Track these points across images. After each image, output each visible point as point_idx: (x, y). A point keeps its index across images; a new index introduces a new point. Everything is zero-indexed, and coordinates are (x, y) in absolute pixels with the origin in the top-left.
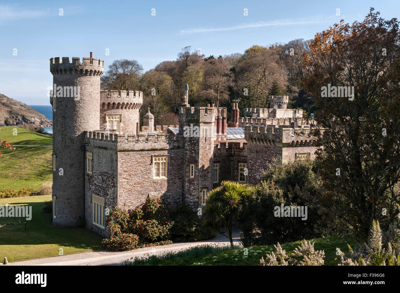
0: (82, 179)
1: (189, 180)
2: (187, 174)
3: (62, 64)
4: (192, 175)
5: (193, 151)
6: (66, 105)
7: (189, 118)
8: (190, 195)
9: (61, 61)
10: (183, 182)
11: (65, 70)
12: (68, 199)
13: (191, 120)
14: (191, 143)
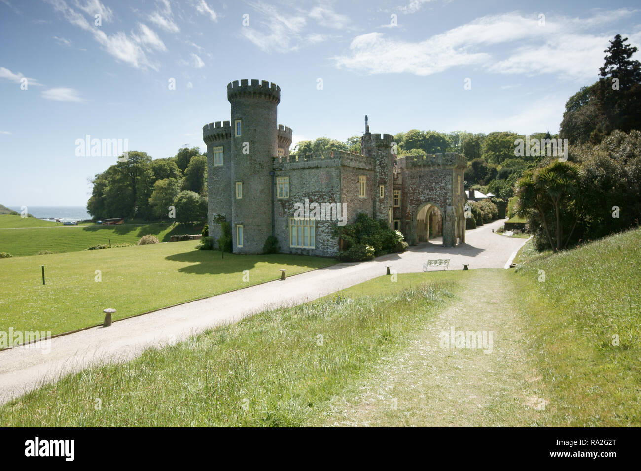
0: (271, 205)
1: (380, 199)
2: (378, 195)
3: (250, 86)
4: (382, 195)
5: (383, 174)
6: (255, 130)
7: (379, 143)
8: (381, 213)
9: (250, 84)
10: (374, 202)
11: (255, 93)
12: (258, 226)
13: (380, 145)
14: (381, 166)
